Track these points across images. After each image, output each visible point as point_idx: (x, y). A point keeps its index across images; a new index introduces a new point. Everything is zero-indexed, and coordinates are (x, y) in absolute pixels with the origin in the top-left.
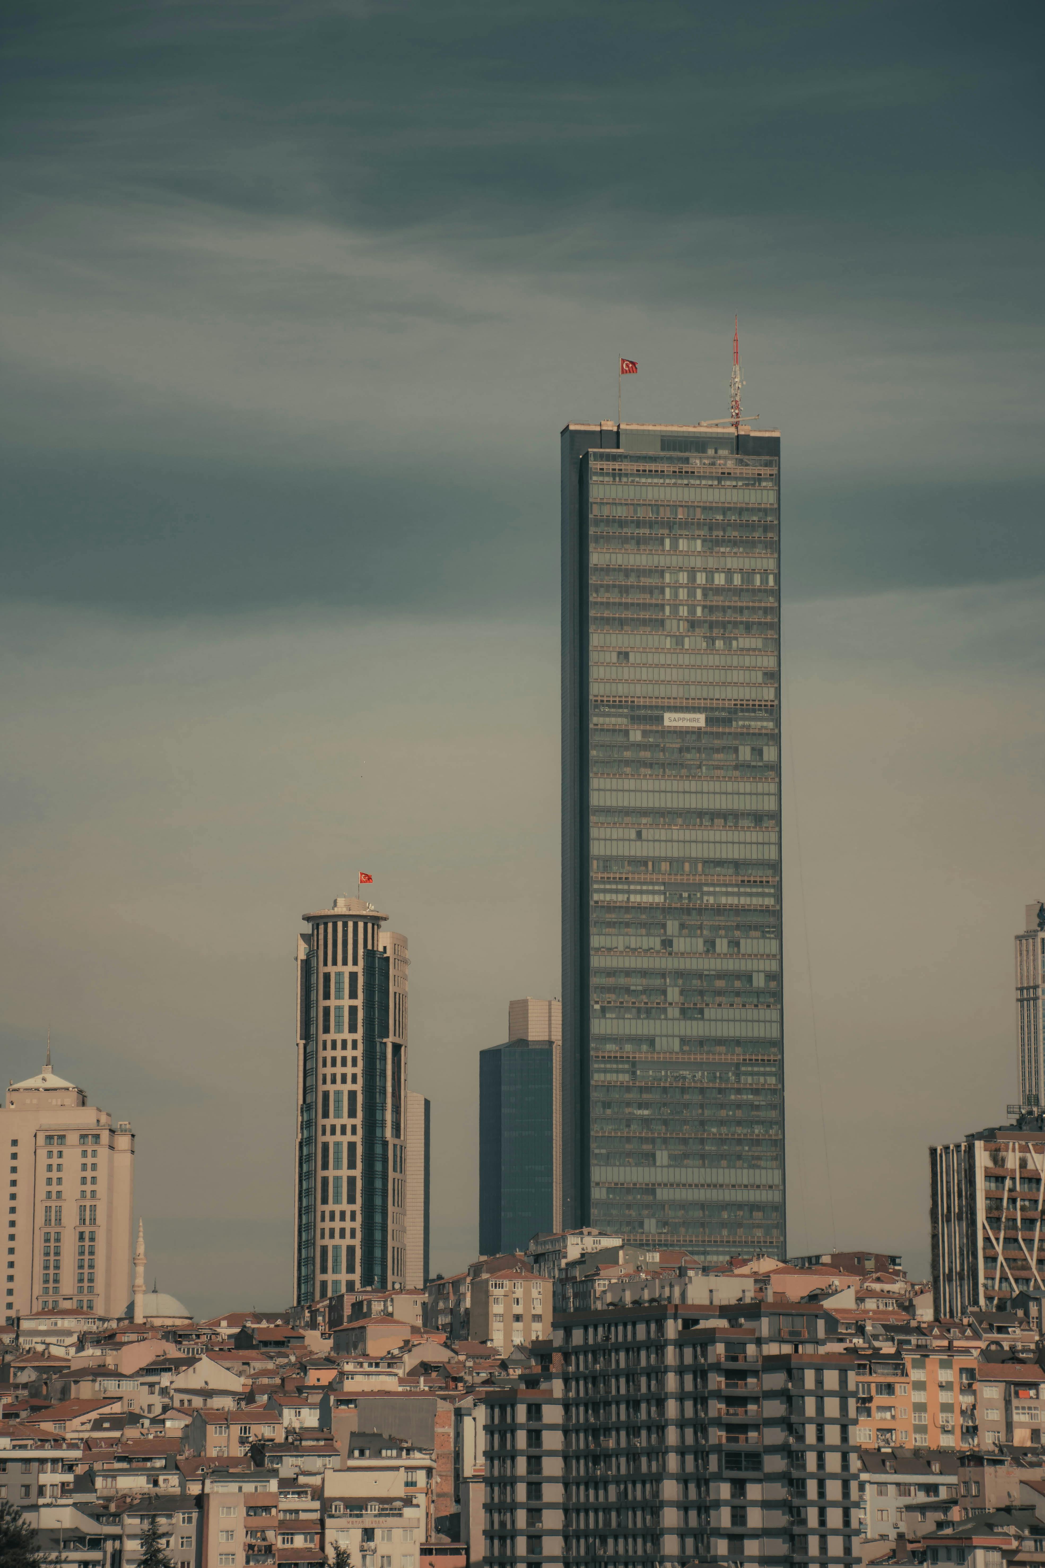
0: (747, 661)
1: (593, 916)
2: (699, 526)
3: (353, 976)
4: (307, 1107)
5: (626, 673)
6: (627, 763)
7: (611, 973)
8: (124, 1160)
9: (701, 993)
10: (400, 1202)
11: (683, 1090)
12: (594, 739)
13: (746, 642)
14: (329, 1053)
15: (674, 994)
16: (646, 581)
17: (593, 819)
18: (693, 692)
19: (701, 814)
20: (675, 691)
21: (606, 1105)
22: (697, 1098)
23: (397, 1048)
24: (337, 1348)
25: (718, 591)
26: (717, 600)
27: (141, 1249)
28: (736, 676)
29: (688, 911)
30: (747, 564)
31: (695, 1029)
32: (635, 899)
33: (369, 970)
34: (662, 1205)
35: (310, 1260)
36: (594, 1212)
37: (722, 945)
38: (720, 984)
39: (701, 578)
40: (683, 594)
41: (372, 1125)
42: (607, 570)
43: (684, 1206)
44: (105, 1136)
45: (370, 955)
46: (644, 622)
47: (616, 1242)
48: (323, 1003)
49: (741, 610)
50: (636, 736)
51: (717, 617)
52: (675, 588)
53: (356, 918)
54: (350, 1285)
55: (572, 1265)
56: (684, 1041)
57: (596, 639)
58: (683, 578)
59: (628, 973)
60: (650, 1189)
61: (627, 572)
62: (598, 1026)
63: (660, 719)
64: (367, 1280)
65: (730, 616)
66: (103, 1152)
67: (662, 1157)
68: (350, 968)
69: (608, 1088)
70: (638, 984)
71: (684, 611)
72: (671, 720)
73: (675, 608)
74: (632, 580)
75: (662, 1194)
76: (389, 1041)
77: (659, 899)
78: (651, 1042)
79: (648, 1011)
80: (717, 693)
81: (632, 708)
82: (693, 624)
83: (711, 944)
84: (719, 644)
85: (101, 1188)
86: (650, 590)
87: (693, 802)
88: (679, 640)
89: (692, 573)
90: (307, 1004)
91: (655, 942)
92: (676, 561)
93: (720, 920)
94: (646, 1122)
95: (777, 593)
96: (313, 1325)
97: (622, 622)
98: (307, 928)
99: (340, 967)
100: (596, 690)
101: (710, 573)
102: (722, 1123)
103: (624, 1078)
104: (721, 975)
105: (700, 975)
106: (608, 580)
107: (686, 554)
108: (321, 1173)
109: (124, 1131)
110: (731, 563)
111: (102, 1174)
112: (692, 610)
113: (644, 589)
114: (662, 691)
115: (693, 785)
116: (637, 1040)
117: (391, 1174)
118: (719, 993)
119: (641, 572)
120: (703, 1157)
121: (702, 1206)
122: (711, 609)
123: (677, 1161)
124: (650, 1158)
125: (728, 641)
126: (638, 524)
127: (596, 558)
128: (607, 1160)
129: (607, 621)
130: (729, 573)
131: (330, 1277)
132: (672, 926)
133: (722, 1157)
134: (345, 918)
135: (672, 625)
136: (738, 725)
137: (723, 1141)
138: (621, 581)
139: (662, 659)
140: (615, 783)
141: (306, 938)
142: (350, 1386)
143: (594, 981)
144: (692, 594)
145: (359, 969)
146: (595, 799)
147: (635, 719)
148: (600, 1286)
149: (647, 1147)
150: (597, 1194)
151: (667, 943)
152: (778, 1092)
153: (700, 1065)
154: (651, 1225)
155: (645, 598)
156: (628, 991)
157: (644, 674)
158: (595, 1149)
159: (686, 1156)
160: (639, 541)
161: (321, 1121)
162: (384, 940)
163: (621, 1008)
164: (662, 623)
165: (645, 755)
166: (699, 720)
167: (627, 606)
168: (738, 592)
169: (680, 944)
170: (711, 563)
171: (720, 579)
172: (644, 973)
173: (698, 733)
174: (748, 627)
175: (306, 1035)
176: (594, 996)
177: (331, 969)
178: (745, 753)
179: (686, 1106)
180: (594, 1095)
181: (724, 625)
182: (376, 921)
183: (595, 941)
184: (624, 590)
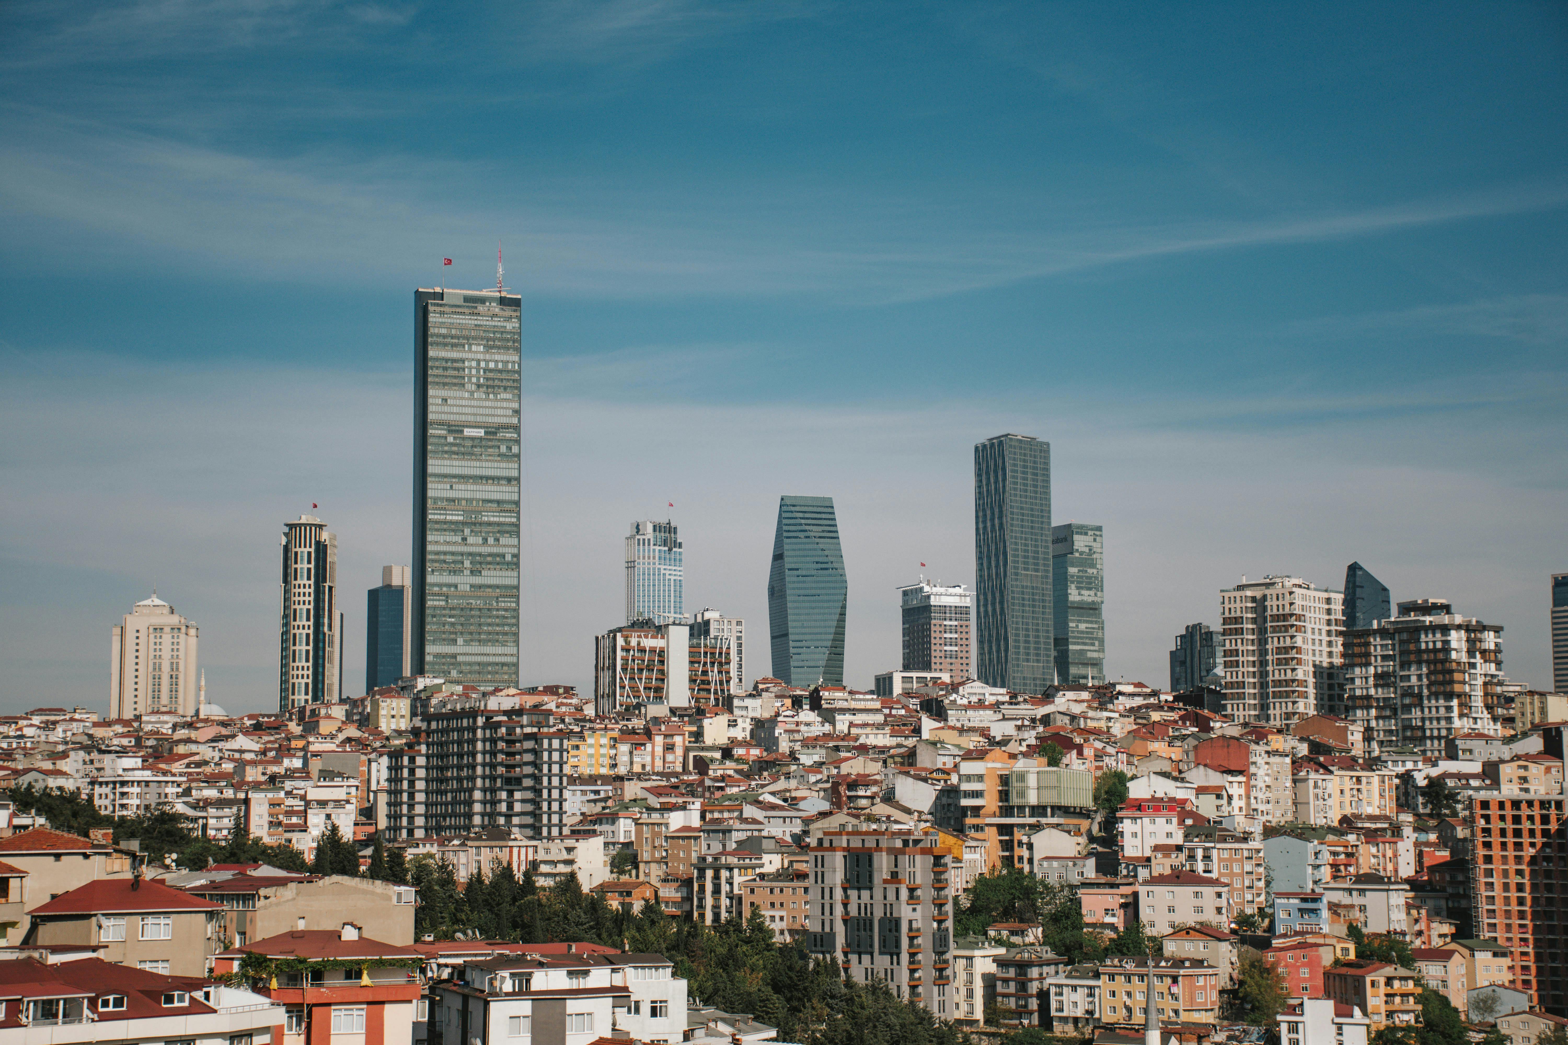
0: (505, 404)
1: (429, 526)
2: (482, 339)
3: (309, 553)
4: (286, 616)
5: (446, 409)
6: (446, 452)
7: (437, 553)
8: (193, 641)
9: (481, 563)
10: (331, 661)
11: (471, 609)
12: (430, 440)
13: (504, 396)
14: (297, 590)
15: (467, 564)
16: (455, 365)
17: (429, 479)
18: (479, 419)
19: (481, 478)
20: (471, 418)
21: (434, 616)
22: (478, 613)
23: (331, 588)
24: (304, 730)
25: (491, 371)
26: (491, 375)
27: (203, 683)
28: (499, 412)
29: (475, 524)
30: (505, 358)
31: (477, 580)
32: (449, 518)
33: (317, 551)
34: (460, 664)
35: (287, 689)
36: (427, 667)
37: (491, 541)
38: (489, 559)
39: (483, 364)
40: (474, 372)
41: (318, 625)
42: (437, 359)
43: (470, 664)
44: (183, 629)
45: (318, 543)
46: (455, 385)
47: (442, 681)
48: (294, 566)
49: (502, 380)
50: (450, 439)
51: (490, 383)
52: (470, 368)
53: (311, 525)
54: (306, 701)
55: (420, 691)
56: (472, 586)
57: (431, 392)
58: (474, 364)
59: (445, 553)
60: (454, 656)
61: (447, 360)
62: (430, 579)
63: (462, 432)
64: (315, 698)
65: (497, 382)
66: (182, 636)
67: (460, 641)
68: (308, 549)
69: (435, 608)
70: (449, 558)
71: (474, 380)
72: (468, 432)
73: (470, 378)
74: (449, 364)
75: (460, 659)
76: (327, 585)
77: (461, 518)
78: (456, 586)
79: (455, 572)
80: (490, 420)
81: (449, 426)
82: (479, 386)
83: (485, 540)
84: (491, 396)
85: (181, 654)
86: (458, 369)
87: (478, 472)
88: (472, 393)
89: (478, 361)
90: (286, 567)
91: (459, 539)
92: (470, 356)
93: (490, 529)
94: (453, 624)
95: (519, 372)
96: (291, 720)
97: (445, 384)
98: (286, 530)
99: (303, 549)
100: (431, 417)
101: (487, 362)
102: (489, 625)
103: (443, 603)
104: (490, 555)
105: (480, 555)
106: (437, 364)
107: (476, 352)
108: (292, 648)
109: (193, 627)
110: (497, 357)
111: (182, 647)
112: (478, 379)
113: (455, 369)
114: (463, 418)
115: (478, 464)
116: (449, 586)
117: (327, 649)
118: (490, 563)
119: (454, 361)
120: (479, 641)
121: (479, 664)
122: (487, 379)
123: (467, 643)
124: (454, 642)
125: (495, 394)
126: (452, 337)
127: (432, 353)
128: (434, 642)
129: (437, 383)
130: (496, 362)
131: (296, 697)
132: (467, 531)
133: (489, 641)
134: (305, 525)
135: (468, 386)
136: (500, 435)
137: (490, 633)
138: (444, 364)
139: (464, 403)
140: (440, 462)
141: (286, 535)
142: (312, 748)
143: (429, 557)
144: (478, 371)
145: (312, 550)
146: (430, 470)
147: (450, 431)
148: (434, 701)
149: (453, 636)
150: (428, 658)
151: (464, 539)
152: (516, 610)
153: (479, 597)
154: (454, 674)
155: (455, 373)
156: (445, 562)
157: (455, 410)
158: (428, 637)
159: (472, 640)
160: (454, 345)
161: (293, 623)
162: (325, 536)
163: (441, 570)
164: (463, 385)
165: (455, 449)
166: (481, 433)
167: (446, 377)
168: (500, 371)
169: (471, 540)
170: (488, 357)
171: (492, 365)
172: (453, 554)
173: (481, 439)
174: (505, 388)
175: (286, 581)
176: (428, 564)
177: (298, 549)
178: (503, 449)
179: (472, 617)
180: (428, 612)
181: (493, 387)
182: (321, 527)
183: (430, 538)
184: (445, 369)
